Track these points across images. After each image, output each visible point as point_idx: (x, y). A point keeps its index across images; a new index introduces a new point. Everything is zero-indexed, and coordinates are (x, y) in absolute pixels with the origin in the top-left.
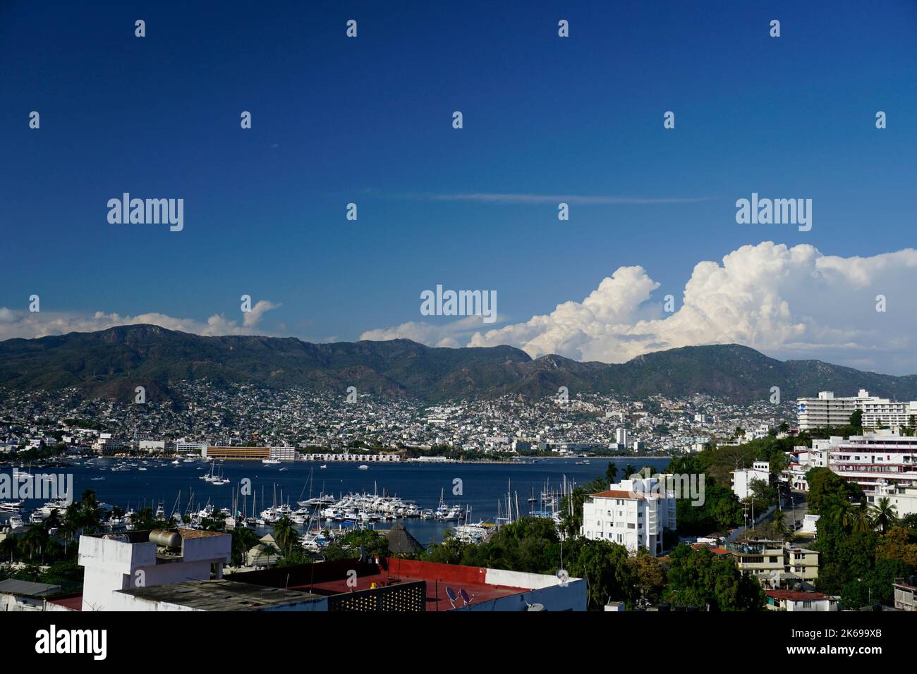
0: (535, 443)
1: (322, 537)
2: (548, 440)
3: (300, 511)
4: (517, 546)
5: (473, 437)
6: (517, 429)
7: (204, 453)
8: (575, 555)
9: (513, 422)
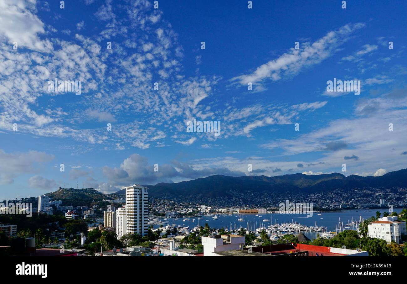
0: (349, 205)
1: (276, 237)
2: (353, 204)
3: (269, 229)
4: (344, 240)
5: (326, 204)
6: (341, 201)
7: (238, 212)
8: (366, 243)
9: (340, 198)
